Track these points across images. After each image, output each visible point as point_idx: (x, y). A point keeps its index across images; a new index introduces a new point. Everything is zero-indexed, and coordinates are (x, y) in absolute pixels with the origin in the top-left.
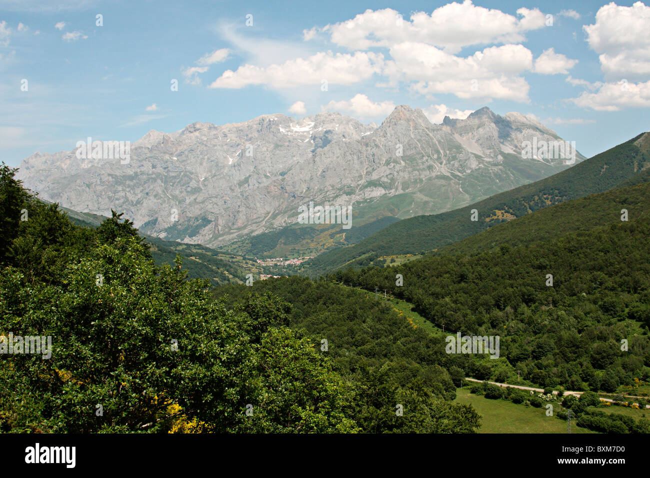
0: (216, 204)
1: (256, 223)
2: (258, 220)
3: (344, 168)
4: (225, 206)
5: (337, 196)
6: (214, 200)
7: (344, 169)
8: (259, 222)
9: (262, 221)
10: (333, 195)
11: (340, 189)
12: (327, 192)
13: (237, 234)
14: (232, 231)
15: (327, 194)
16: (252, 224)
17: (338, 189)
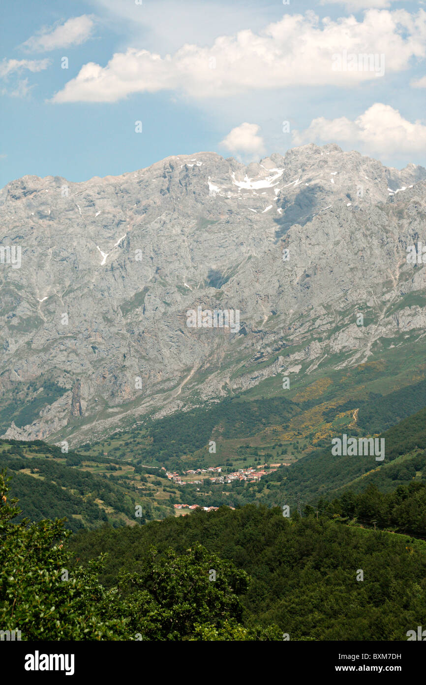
0: (75, 352)
1: (163, 391)
2: (165, 386)
3: (352, 266)
4: (95, 357)
5: (337, 329)
6: (69, 343)
7: (352, 269)
8: (168, 390)
9: (175, 387)
10: (328, 326)
11: (343, 314)
12: (314, 320)
13: (120, 416)
14: (110, 410)
15: (316, 325)
16: (153, 394)
17: (340, 313)
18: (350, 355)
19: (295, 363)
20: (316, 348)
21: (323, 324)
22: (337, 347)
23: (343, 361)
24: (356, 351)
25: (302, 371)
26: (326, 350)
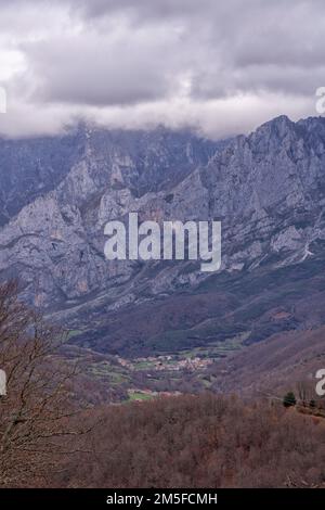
0: (36, 248)
1: (117, 285)
2: (118, 280)
3: (291, 173)
4: (54, 253)
5: (277, 231)
6: (34, 241)
7: (291, 176)
8: (122, 284)
9: (127, 282)
10: (269, 227)
11: (283, 217)
12: (256, 222)
13: (78, 307)
14: (69, 302)
15: (258, 227)
16: (108, 288)
17: (280, 216)
18: (289, 255)
19: (238, 261)
20: (257, 247)
21: (265, 227)
22: (276, 247)
23: (283, 260)
24: (294, 251)
25: (244, 268)
26: (267, 249)
